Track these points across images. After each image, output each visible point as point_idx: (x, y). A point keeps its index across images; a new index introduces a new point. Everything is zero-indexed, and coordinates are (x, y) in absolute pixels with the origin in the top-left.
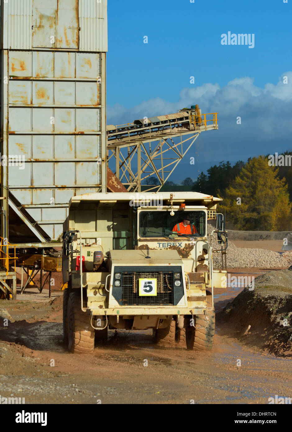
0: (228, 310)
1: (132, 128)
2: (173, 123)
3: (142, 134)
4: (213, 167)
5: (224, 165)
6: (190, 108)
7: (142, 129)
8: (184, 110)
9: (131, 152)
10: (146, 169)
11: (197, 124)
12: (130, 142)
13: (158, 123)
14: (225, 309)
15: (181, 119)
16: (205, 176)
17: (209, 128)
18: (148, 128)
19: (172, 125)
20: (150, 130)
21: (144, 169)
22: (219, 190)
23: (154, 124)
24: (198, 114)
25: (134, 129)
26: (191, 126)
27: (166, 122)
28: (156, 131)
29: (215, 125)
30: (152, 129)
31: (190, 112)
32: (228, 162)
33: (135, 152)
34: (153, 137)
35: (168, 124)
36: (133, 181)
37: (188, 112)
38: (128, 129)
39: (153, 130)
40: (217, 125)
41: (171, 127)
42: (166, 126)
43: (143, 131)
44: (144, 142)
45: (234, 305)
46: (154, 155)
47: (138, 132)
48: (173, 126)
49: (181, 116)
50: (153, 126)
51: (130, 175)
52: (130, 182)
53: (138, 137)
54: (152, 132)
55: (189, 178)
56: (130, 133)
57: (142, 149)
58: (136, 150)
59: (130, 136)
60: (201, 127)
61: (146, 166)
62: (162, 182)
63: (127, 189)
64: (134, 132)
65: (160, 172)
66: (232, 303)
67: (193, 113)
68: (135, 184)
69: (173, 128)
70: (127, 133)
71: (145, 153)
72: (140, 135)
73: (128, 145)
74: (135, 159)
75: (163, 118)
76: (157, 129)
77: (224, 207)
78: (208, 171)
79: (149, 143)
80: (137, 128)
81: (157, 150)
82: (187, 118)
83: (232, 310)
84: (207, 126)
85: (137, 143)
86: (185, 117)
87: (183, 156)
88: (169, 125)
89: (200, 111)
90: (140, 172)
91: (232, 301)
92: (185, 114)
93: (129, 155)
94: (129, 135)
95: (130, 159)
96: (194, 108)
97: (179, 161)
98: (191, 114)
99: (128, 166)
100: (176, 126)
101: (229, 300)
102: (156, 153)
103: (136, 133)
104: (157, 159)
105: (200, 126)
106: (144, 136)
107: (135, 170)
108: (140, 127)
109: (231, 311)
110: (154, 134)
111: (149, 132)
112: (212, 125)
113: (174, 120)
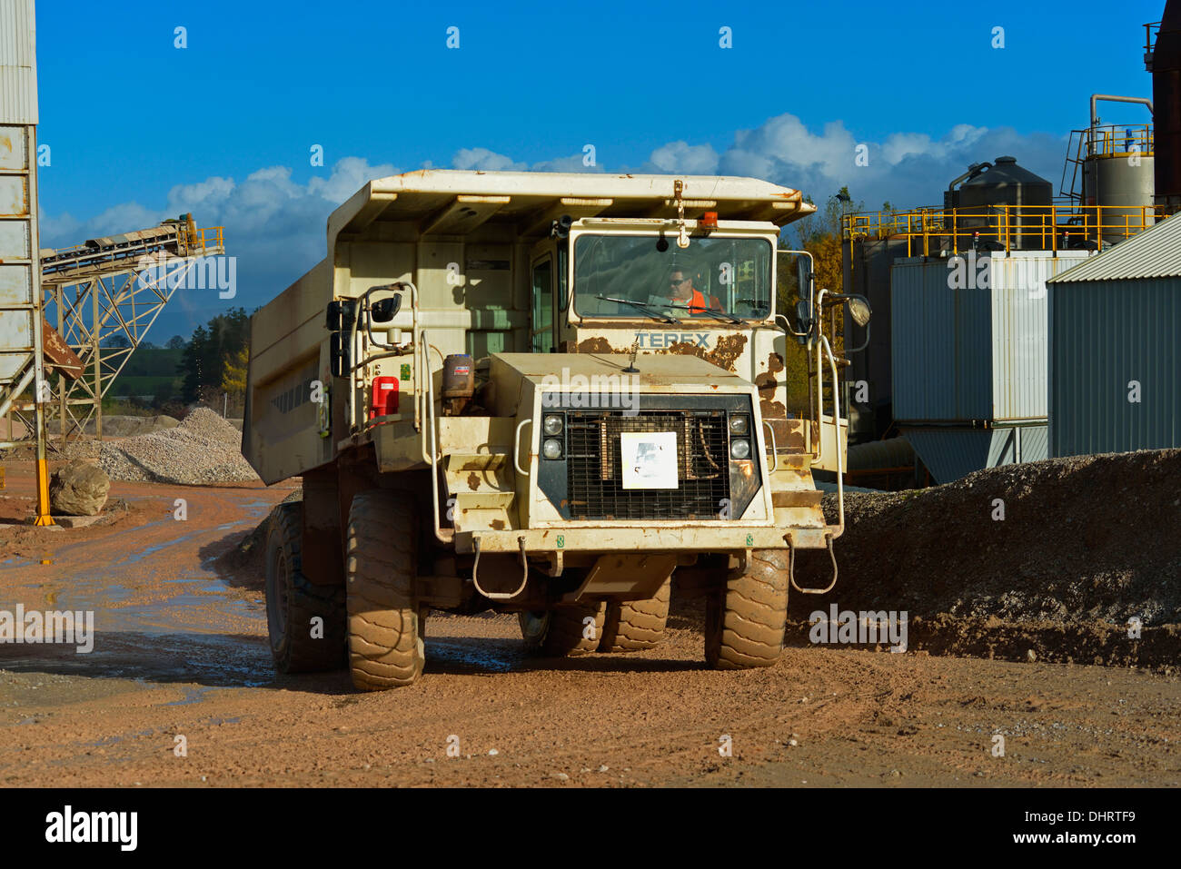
0: (246, 547)
1: (83, 253)
2: (150, 244)
3: (98, 264)
4: (217, 317)
5: (235, 314)
6: (178, 219)
7: (99, 255)
8: (168, 222)
9: (82, 292)
10: (108, 321)
11: (189, 245)
12: (79, 276)
13: (125, 245)
14: (240, 546)
15: (164, 237)
16: (205, 332)
17: (209, 251)
18: (108, 253)
19: (149, 247)
20: (113, 257)
21: (104, 321)
22: (228, 355)
23: (119, 246)
24: (192, 228)
25: (87, 255)
26: (181, 249)
27: (138, 242)
28: (122, 258)
29: (219, 248)
30: (115, 254)
31: (177, 226)
32: (242, 309)
33: (88, 293)
34: (117, 268)
35: (143, 246)
36: (86, 341)
37: (174, 227)
38: (76, 256)
39: (118, 256)
40: (224, 248)
41: (147, 250)
42: (139, 249)
43: (100, 258)
44: (102, 276)
45: (255, 538)
46: (121, 298)
47: (92, 259)
48: (151, 250)
49: (164, 233)
50: (117, 250)
51: (81, 331)
52: (81, 344)
53: (94, 268)
54: (116, 259)
55: (179, 337)
56: (80, 262)
57: (100, 288)
58: (89, 290)
59: (80, 267)
60: (196, 251)
61: (107, 316)
62: (135, 342)
63: (77, 354)
64: (87, 260)
65: (131, 327)
66: (252, 536)
67: (183, 228)
68: (90, 346)
69: (151, 252)
70: (75, 262)
71: (104, 295)
72: (95, 264)
73: (77, 282)
74: (89, 305)
75: (134, 237)
76: (124, 255)
77: (236, 382)
78: (209, 324)
79: (111, 278)
80: (91, 253)
81: (125, 290)
82: (173, 236)
83: (252, 547)
84: (207, 249)
85: (92, 279)
86: (171, 234)
87: (168, 298)
88: (144, 248)
89: (195, 223)
90: (98, 327)
91: (251, 533)
92: (171, 230)
93: (79, 298)
94: (78, 265)
95: (81, 306)
96: (184, 219)
97: (162, 306)
98: (180, 229)
99: (78, 317)
100: (156, 248)
101: (248, 531)
102: (123, 294)
103: (90, 262)
104: (126, 305)
105: (194, 249)
106: (102, 266)
107: (89, 324)
108: (96, 252)
109: (250, 550)
110: (120, 263)
111: (110, 261)
112: (215, 248)
113: (151, 240)
